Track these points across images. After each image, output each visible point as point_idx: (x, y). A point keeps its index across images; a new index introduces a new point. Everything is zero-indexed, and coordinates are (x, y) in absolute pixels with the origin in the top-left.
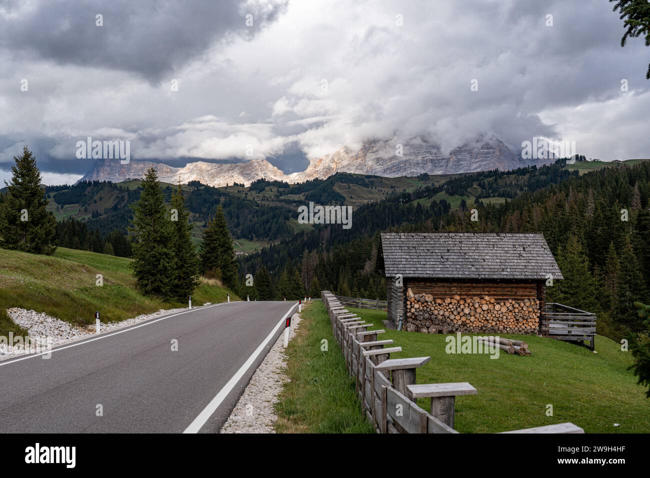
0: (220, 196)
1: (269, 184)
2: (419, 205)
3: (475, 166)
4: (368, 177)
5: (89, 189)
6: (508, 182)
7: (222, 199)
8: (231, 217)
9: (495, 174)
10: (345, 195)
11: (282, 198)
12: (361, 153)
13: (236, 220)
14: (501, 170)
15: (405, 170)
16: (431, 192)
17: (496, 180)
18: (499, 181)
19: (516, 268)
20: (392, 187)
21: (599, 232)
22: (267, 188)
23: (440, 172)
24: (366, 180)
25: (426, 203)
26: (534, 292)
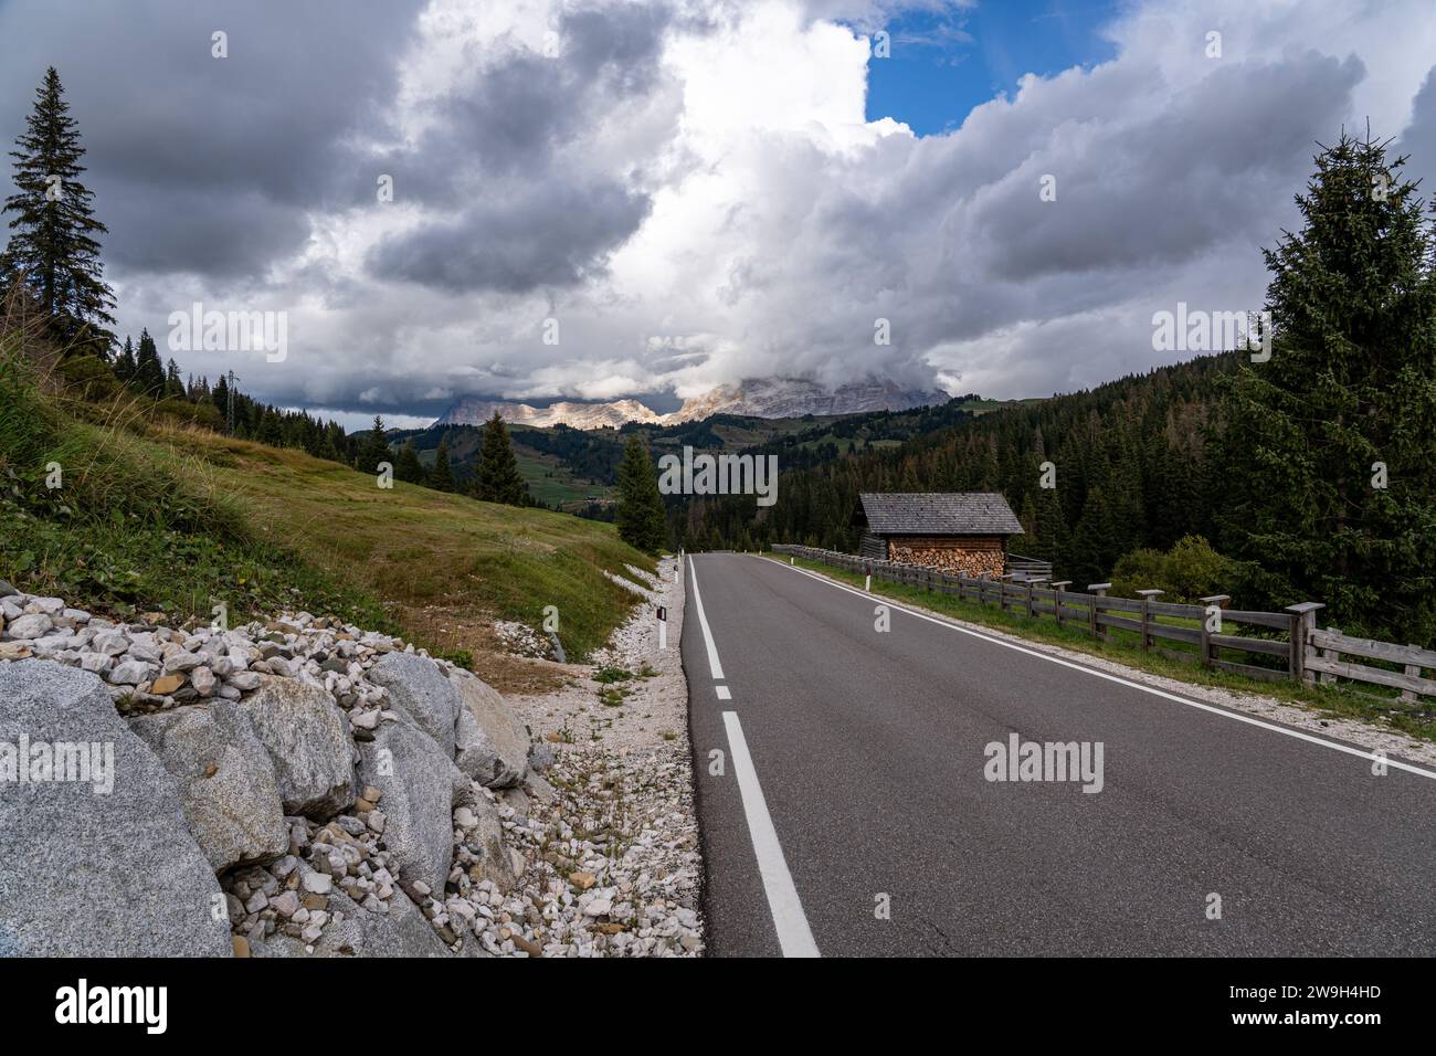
0: (588, 439)
1: (641, 426)
2: (805, 448)
3: (862, 405)
4: (747, 418)
5: (447, 433)
6: (900, 424)
7: (591, 443)
8: (602, 461)
9: (885, 414)
10: (723, 438)
11: (655, 441)
12: (739, 394)
13: (606, 466)
14: (891, 410)
15: (787, 410)
16: (817, 434)
17: (886, 421)
18: (890, 423)
19: (984, 524)
20: (774, 429)
21: (1010, 480)
22: (640, 431)
23: (824, 413)
24: (747, 422)
25: (812, 446)
26: (999, 545)
